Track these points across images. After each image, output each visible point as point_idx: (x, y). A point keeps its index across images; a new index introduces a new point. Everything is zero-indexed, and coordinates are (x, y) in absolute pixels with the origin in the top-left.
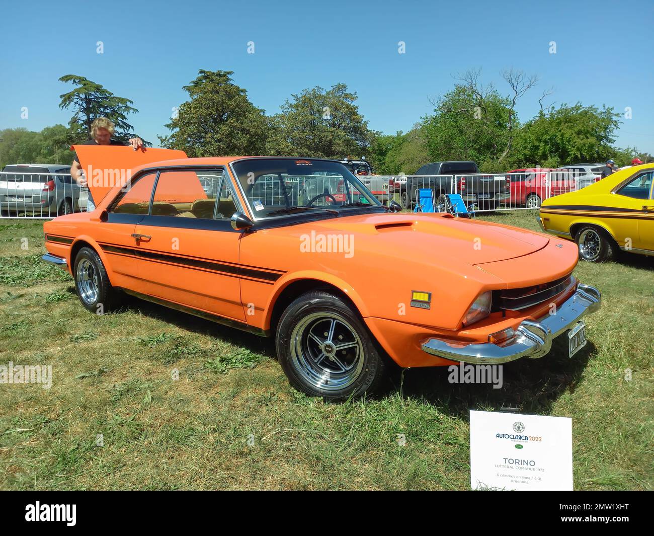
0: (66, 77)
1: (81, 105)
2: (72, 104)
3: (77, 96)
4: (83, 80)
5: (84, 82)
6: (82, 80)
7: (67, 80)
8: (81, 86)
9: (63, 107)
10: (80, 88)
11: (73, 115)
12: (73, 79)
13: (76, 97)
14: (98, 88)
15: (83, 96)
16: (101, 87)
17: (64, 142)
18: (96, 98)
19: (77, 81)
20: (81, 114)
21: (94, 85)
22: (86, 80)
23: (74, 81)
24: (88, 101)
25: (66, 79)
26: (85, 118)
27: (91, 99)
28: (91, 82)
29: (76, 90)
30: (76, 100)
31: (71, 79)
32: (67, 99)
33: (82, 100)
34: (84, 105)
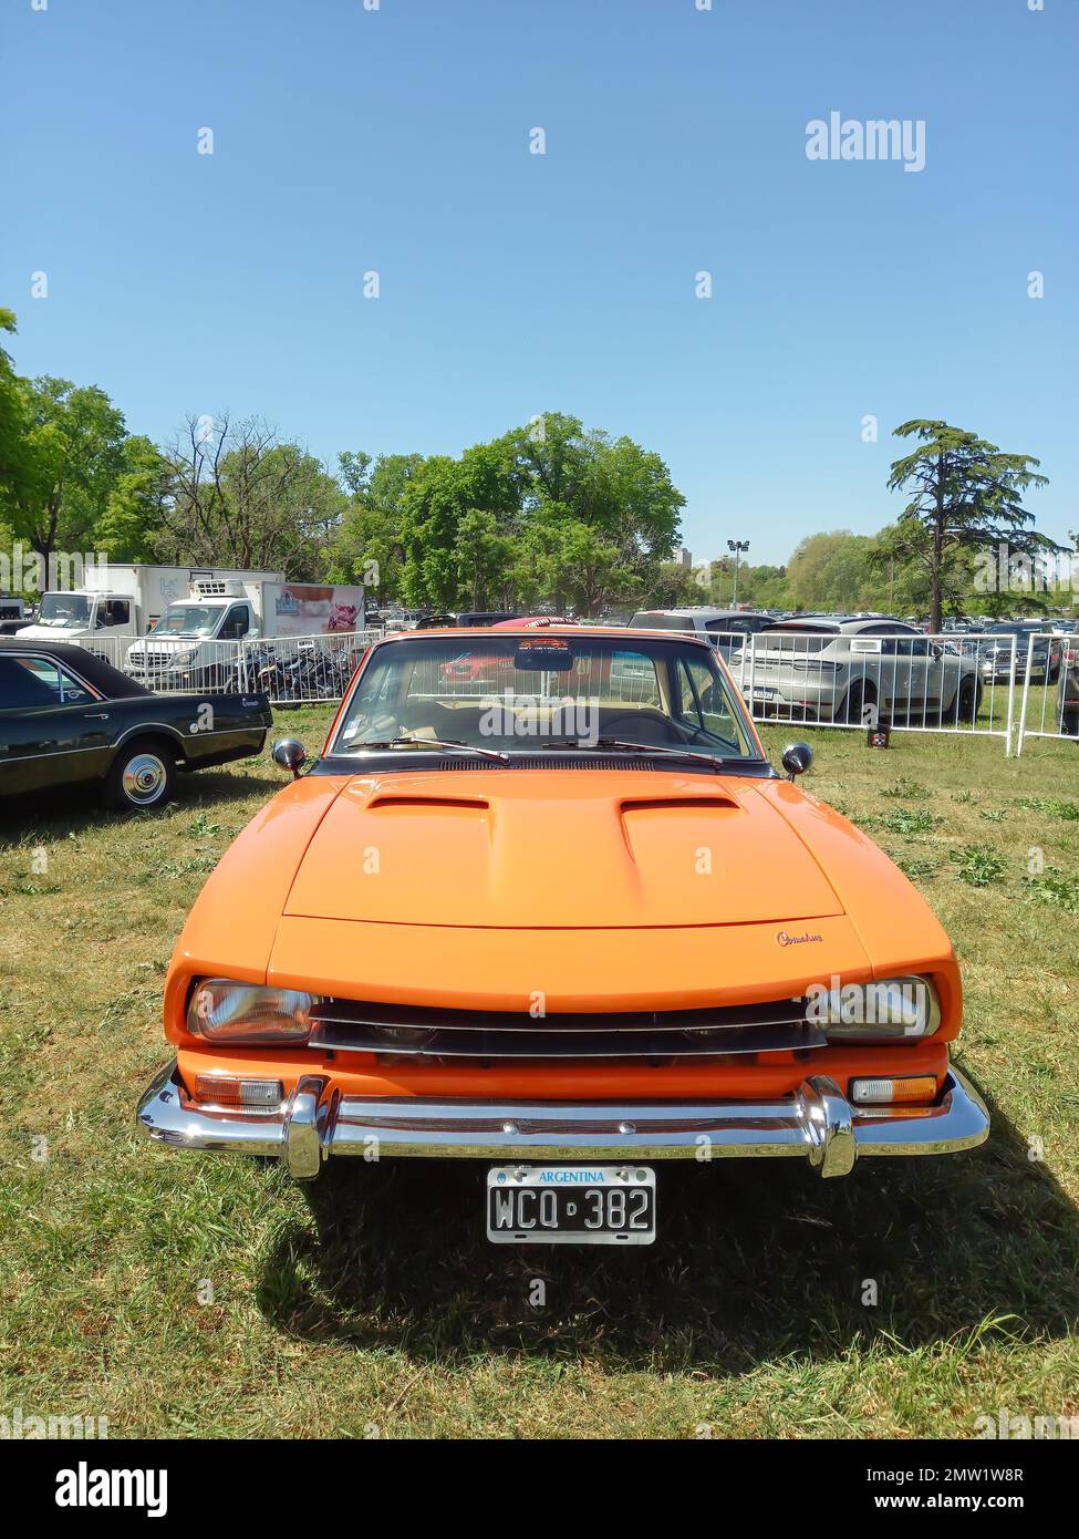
0: (907, 425)
1: (930, 480)
2: (913, 478)
3: (924, 461)
4: (939, 428)
5: (940, 432)
6: (937, 428)
7: (908, 432)
8: (931, 440)
9: (893, 487)
10: (930, 446)
11: (910, 500)
12: (919, 429)
13: (920, 464)
14: (967, 441)
15: (935, 461)
16: (975, 436)
17: (887, 558)
18: (962, 461)
19: (927, 431)
20: (927, 497)
21: (958, 435)
22: (945, 426)
23: (922, 432)
24: (943, 469)
25: (905, 430)
26: (933, 504)
27: (950, 465)
28: (954, 429)
29: (921, 451)
30: (919, 472)
31: (915, 429)
32: (902, 470)
33: (932, 468)
34: (936, 479)
